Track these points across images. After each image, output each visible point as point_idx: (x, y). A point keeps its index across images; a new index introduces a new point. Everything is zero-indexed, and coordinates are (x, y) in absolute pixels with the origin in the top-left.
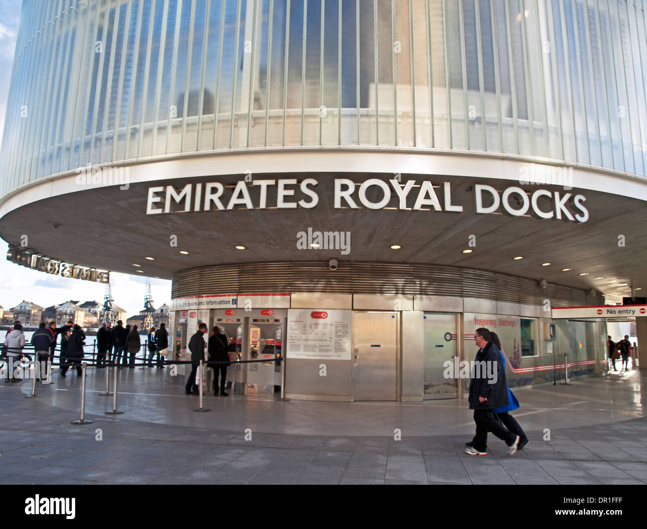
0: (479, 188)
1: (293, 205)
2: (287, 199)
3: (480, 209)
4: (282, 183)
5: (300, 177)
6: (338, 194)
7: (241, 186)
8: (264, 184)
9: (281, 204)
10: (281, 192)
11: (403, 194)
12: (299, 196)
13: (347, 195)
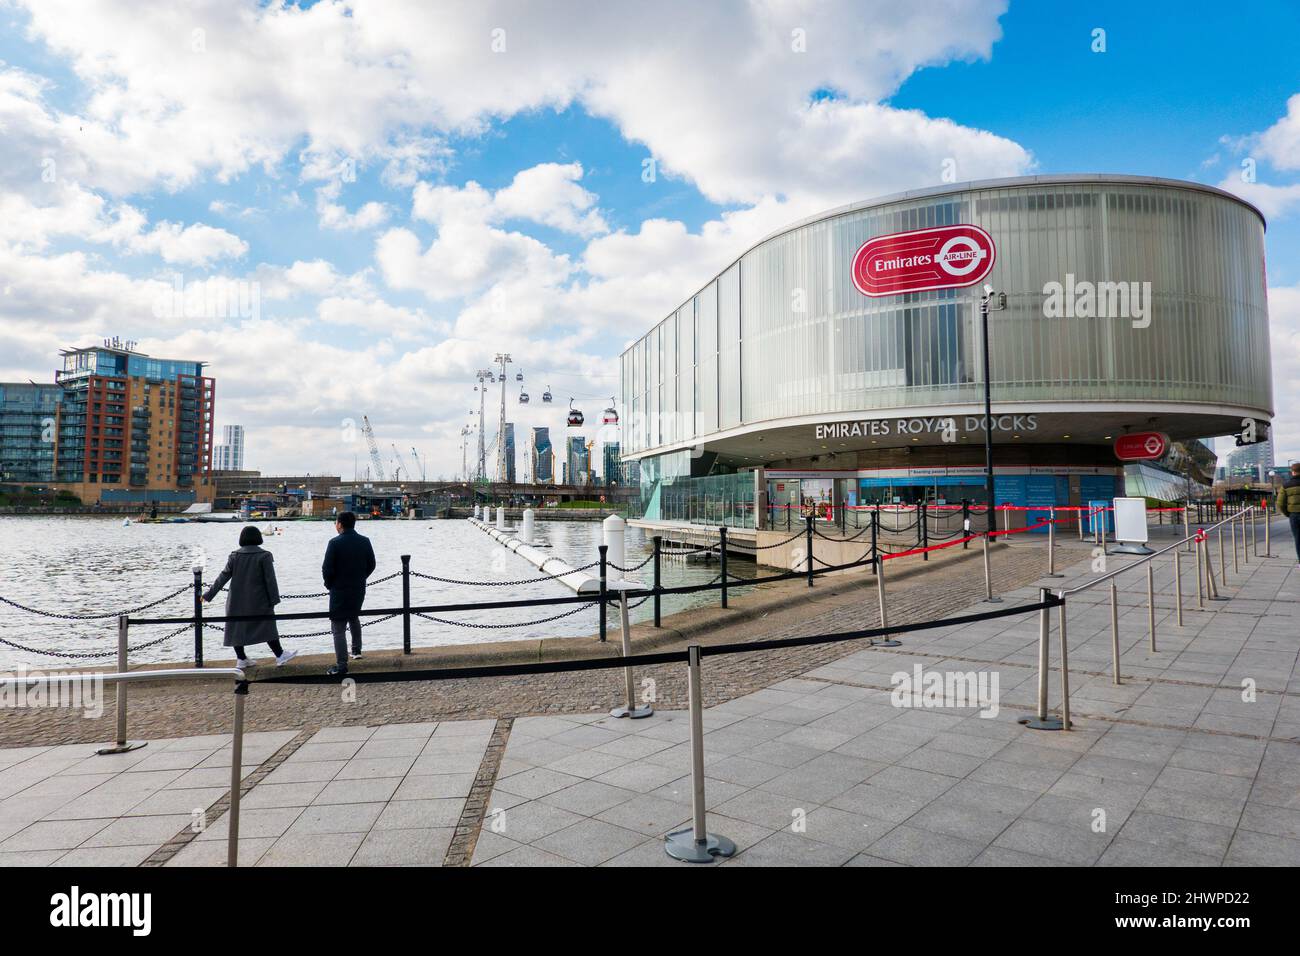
0: (967, 419)
1: (878, 433)
2: (875, 431)
3: (967, 429)
4: (873, 423)
5: (881, 421)
6: (899, 427)
7: (856, 425)
8: (865, 424)
9: (873, 433)
10: (873, 428)
11: (929, 425)
12: (880, 429)
13: (903, 427)
